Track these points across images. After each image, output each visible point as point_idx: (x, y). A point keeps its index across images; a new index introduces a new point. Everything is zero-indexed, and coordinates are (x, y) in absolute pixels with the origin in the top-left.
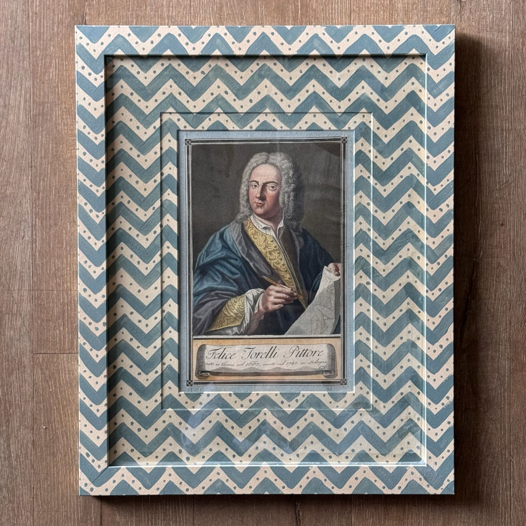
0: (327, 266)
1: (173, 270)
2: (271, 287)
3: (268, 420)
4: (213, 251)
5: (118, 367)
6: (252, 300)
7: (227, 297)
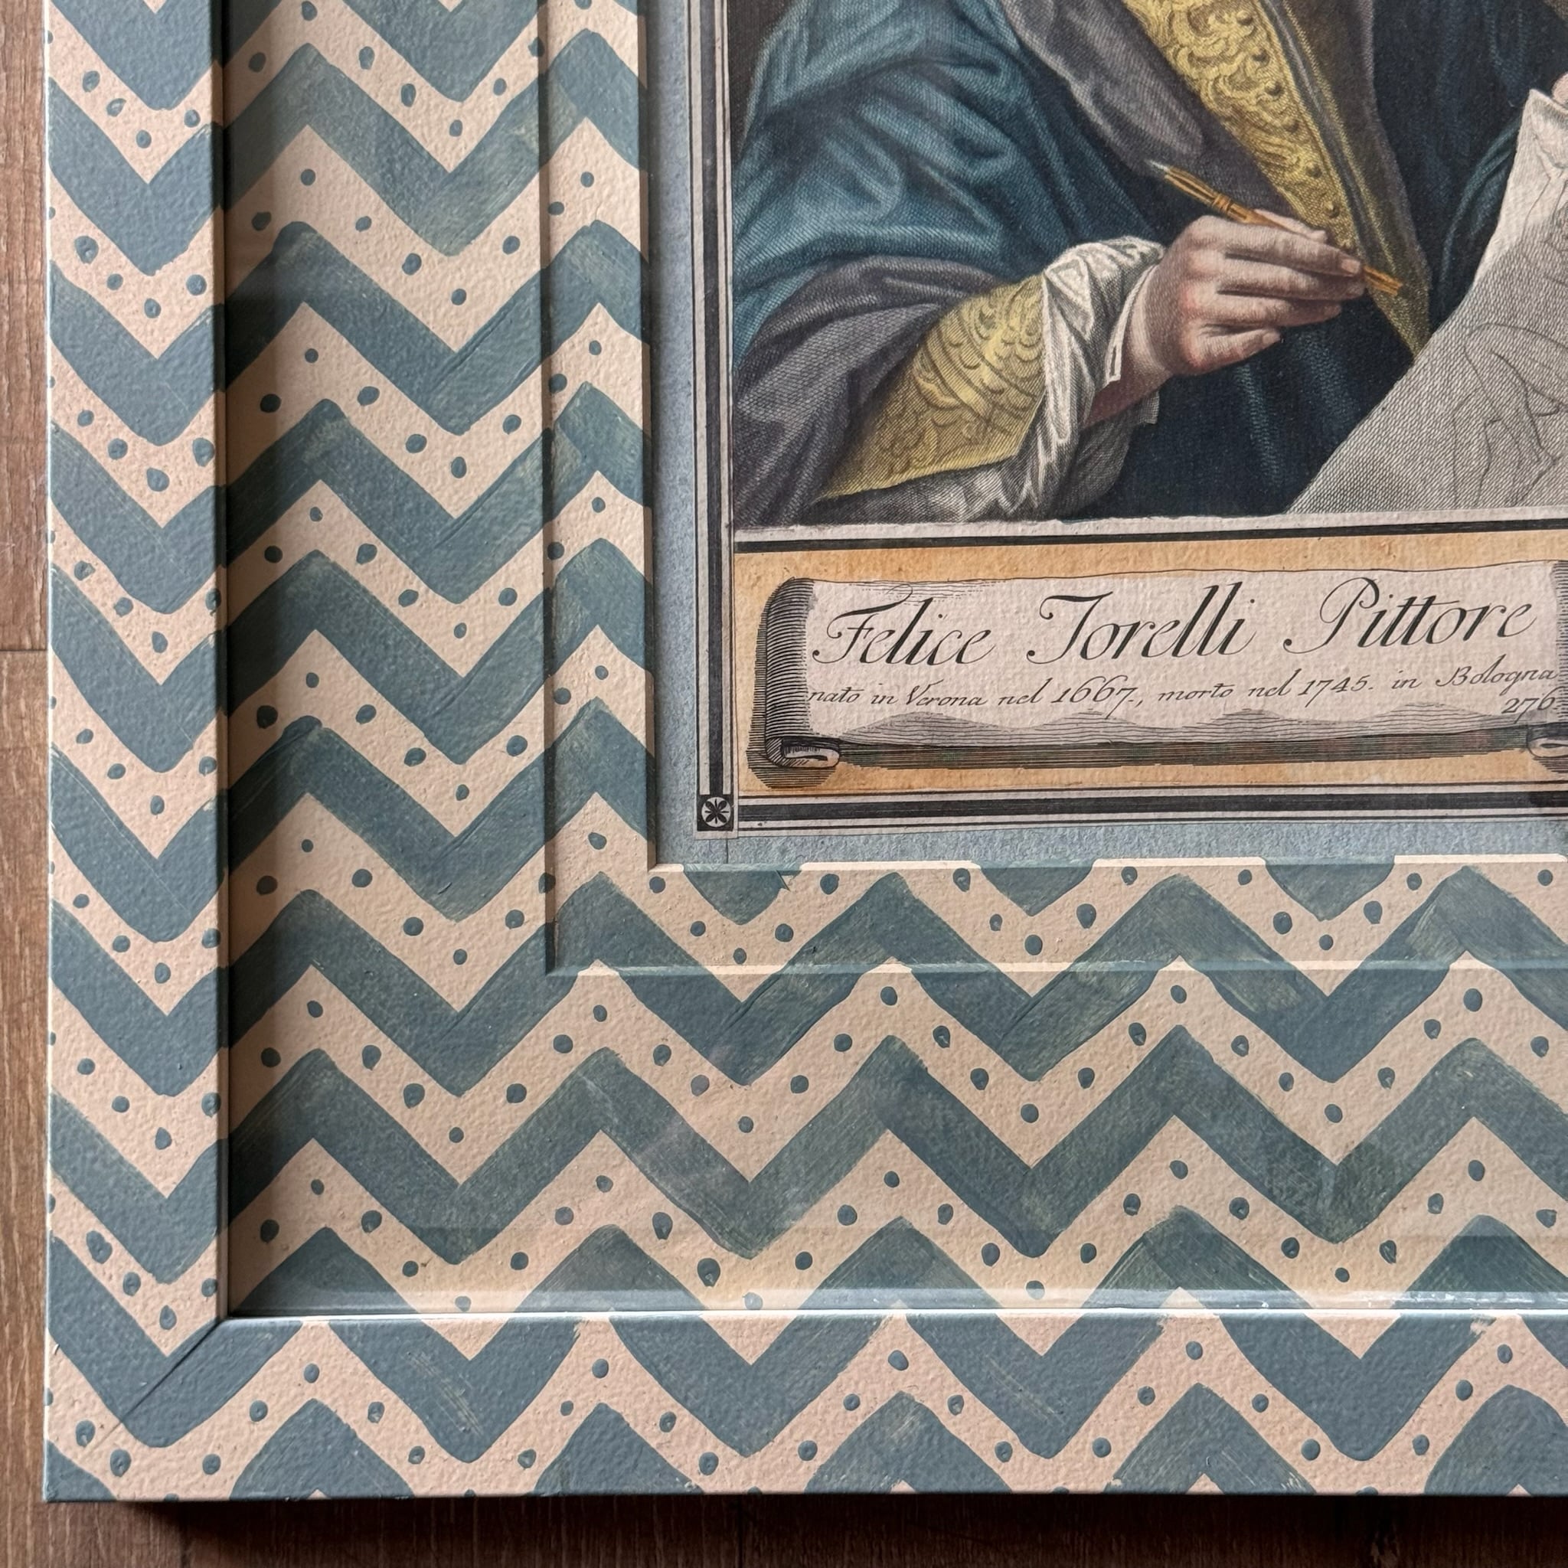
0: (1548, 90)
1: (609, 132)
2: (1204, 227)
3: (1196, 1034)
4: (851, 22)
5: (287, 716)
6: (1088, 306)
7: (935, 290)
